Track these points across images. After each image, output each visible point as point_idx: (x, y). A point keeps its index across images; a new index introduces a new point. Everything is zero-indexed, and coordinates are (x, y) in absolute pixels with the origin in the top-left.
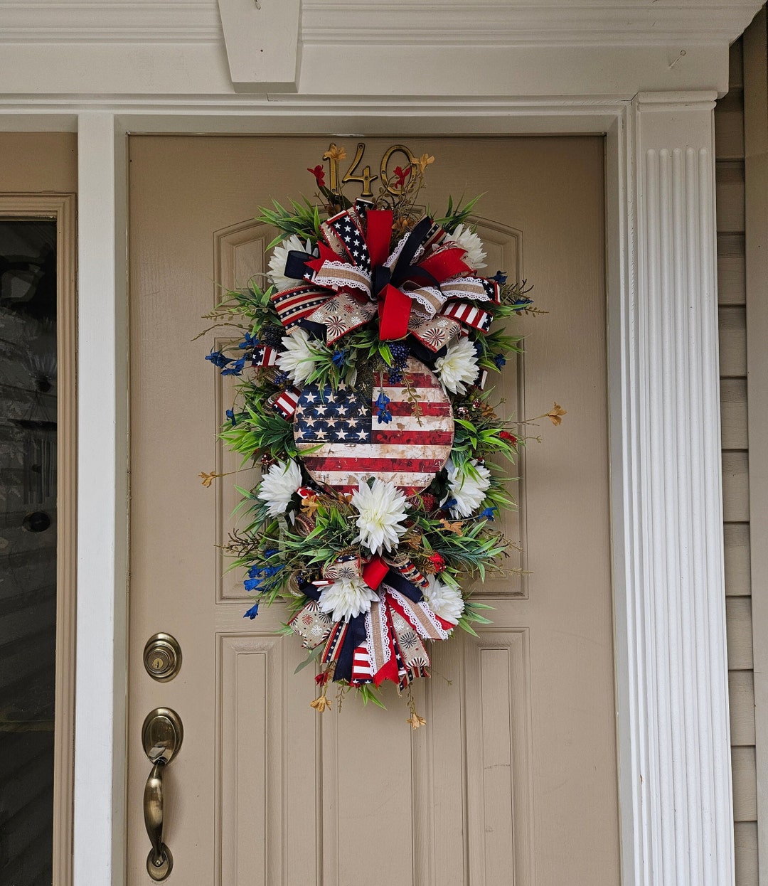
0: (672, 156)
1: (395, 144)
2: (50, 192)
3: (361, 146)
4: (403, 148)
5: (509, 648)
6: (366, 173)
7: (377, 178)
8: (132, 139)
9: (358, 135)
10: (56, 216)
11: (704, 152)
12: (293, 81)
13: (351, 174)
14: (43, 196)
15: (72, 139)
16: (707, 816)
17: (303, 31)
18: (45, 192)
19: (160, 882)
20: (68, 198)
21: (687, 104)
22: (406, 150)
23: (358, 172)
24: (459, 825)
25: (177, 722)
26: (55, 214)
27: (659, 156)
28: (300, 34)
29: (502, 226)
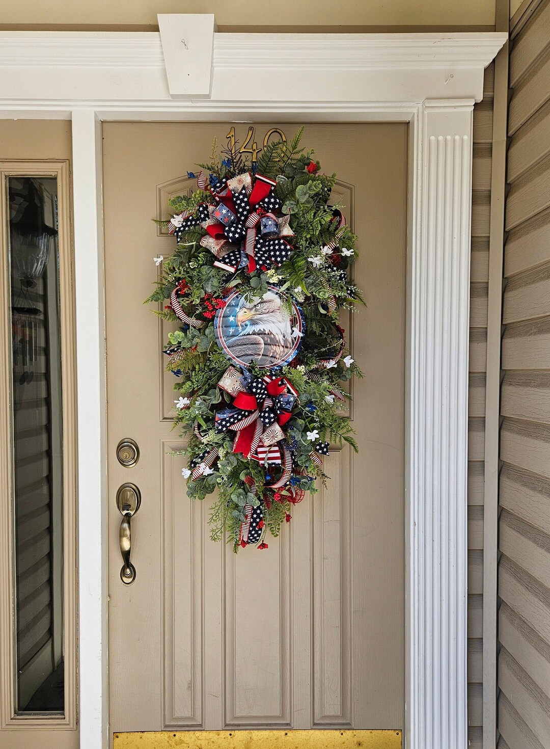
0: (446, 141)
1: (272, 127)
2: (52, 159)
3: (251, 129)
4: (278, 130)
5: (340, 451)
6: (255, 147)
7: (261, 150)
8: (104, 124)
9: (249, 122)
10: (57, 175)
11: (465, 137)
12: (208, 93)
13: (244, 148)
14: (49, 162)
15: (68, 124)
16: (452, 544)
17: (214, 60)
18: (49, 159)
19: (128, 585)
20: (65, 163)
21: (455, 107)
22: (280, 132)
23: (249, 146)
24: (308, 555)
25: (137, 491)
26: (56, 173)
27: (438, 141)
28: (212, 63)
29: (341, 182)
